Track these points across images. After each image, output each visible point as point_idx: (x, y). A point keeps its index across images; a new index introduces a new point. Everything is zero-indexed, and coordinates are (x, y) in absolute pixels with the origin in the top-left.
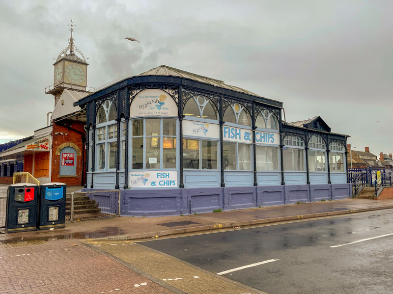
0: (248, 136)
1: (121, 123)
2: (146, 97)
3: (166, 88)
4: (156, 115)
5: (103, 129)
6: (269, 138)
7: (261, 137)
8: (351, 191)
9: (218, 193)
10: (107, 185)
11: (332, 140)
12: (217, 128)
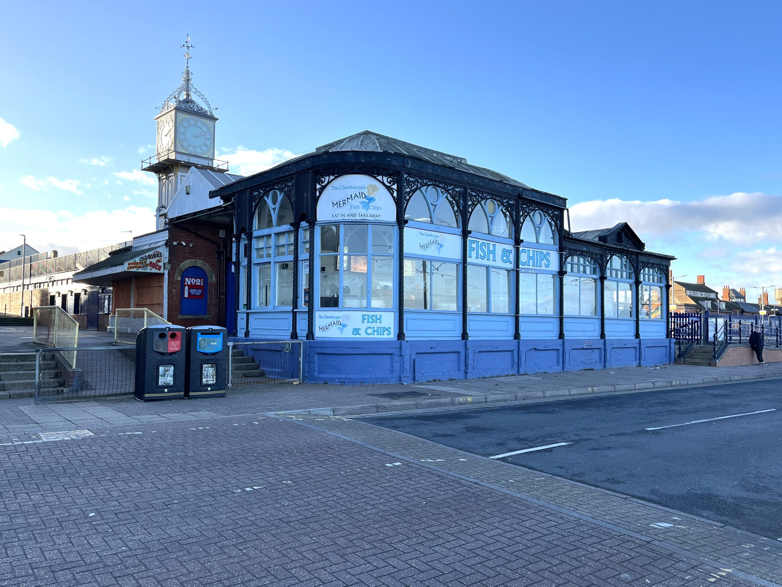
0: (509, 256)
1: (300, 229)
2: (345, 188)
3: (379, 174)
4: (361, 218)
5: (265, 238)
6: (542, 260)
7: (529, 258)
8: (672, 352)
9: (458, 350)
10: (277, 333)
11: (646, 265)
12: (458, 240)
